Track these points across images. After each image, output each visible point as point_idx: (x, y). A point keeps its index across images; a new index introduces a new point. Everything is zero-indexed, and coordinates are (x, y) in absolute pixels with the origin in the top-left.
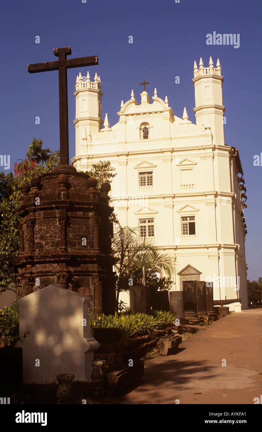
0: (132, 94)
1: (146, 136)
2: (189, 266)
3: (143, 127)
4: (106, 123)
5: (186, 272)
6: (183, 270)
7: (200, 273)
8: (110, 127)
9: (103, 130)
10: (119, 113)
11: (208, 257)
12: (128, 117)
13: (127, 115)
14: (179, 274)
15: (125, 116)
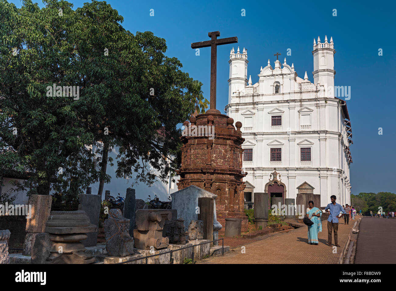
0: (269, 62)
1: (277, 92)
2: (305, 183)
3: (275, 85)
4: (250, 81)
5: (303, 187)
6: (301, 186)
7: (313, 188)
8: (253, 85)
9: (247, 86)
10: (259, 75)
11: (320, 177)
12: (265, 78)
13: (265, 76)
14: (298, 188)
15: (263, 77)
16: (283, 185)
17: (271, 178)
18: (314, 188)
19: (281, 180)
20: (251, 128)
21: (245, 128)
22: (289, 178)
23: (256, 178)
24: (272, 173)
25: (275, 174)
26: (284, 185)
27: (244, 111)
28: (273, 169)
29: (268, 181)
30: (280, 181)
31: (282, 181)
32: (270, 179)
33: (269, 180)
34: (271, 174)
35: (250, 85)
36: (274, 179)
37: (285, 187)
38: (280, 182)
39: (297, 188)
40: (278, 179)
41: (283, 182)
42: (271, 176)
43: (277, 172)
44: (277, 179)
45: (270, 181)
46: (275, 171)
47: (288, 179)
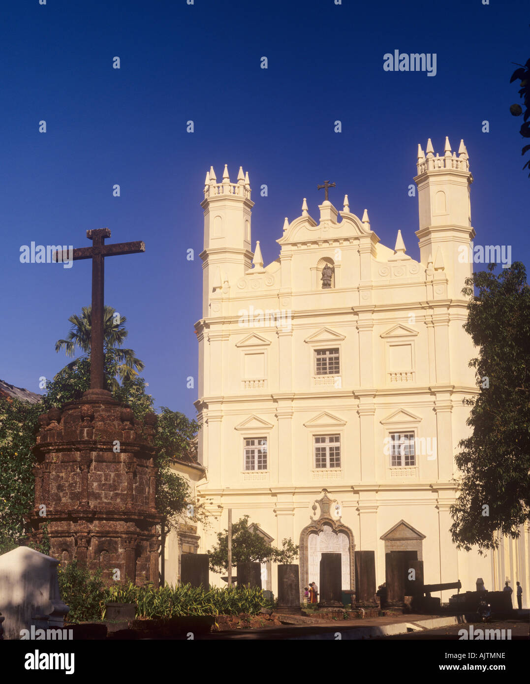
0: (304, 207)
1: (327, 284)
2: (403, 524)
4: (257, 258)
5: (398, 535)
6: (392, 531)
7: (421, 537)
8: (264, 266)
9: (251, 271)
10: (280, 241)
11: (437, 507)
12: (295, 248)
13: (294, 244)
14: (385, 538)
15: (290, 246)
16: (346, 530)
17: (315, 514)
18: (425, 537)
19: (341, 517)
20: (261, 382)
21: (247, 383)
22: (361, 511)
23: (276, 516)
24: (317, 501)
25: (325, 504)
26: (350, 530)
27: (242, 337)
28: (321, 490)
29: (308, 523)
30: (339, 521)
31: (343, 522)
32: (313, 515)
33: (311, 518)
34: (317, 504)
35: (258, 268)
36: (321, 515)
37: (352, 536)
38: (337, 524)
39: (381, 538)
40: (334, 515)
41: (346, 525)
42: (314, 508)
43: (331, 496)
44: (329, 515)
45: (315, 521)
46: (326, 496)
47: (359, 514)
